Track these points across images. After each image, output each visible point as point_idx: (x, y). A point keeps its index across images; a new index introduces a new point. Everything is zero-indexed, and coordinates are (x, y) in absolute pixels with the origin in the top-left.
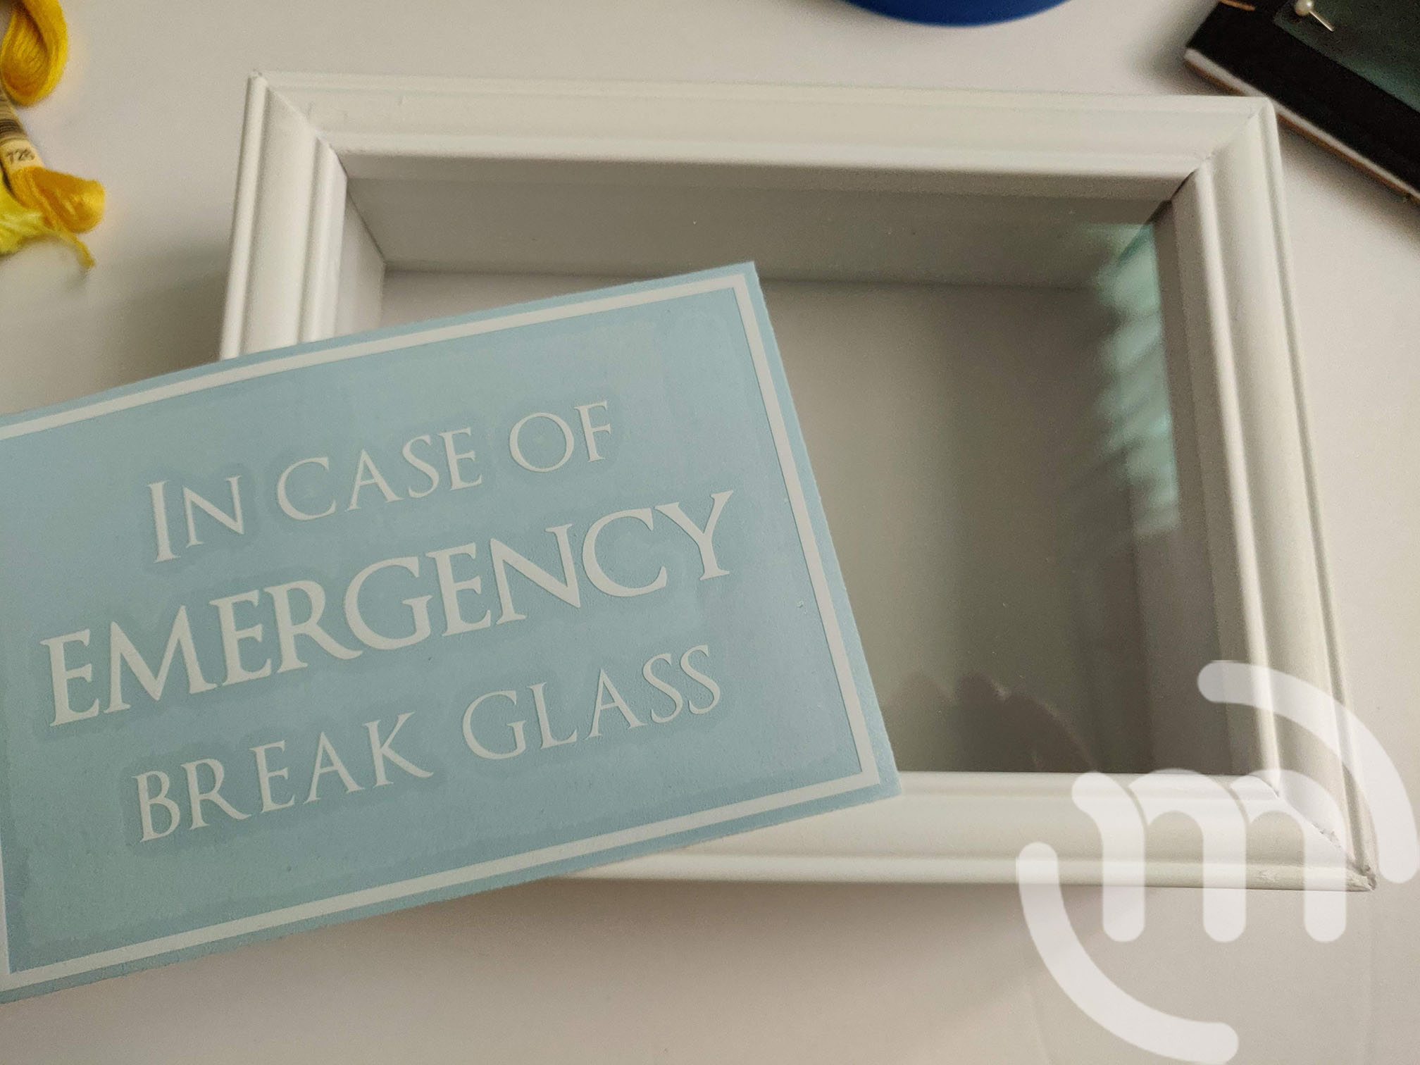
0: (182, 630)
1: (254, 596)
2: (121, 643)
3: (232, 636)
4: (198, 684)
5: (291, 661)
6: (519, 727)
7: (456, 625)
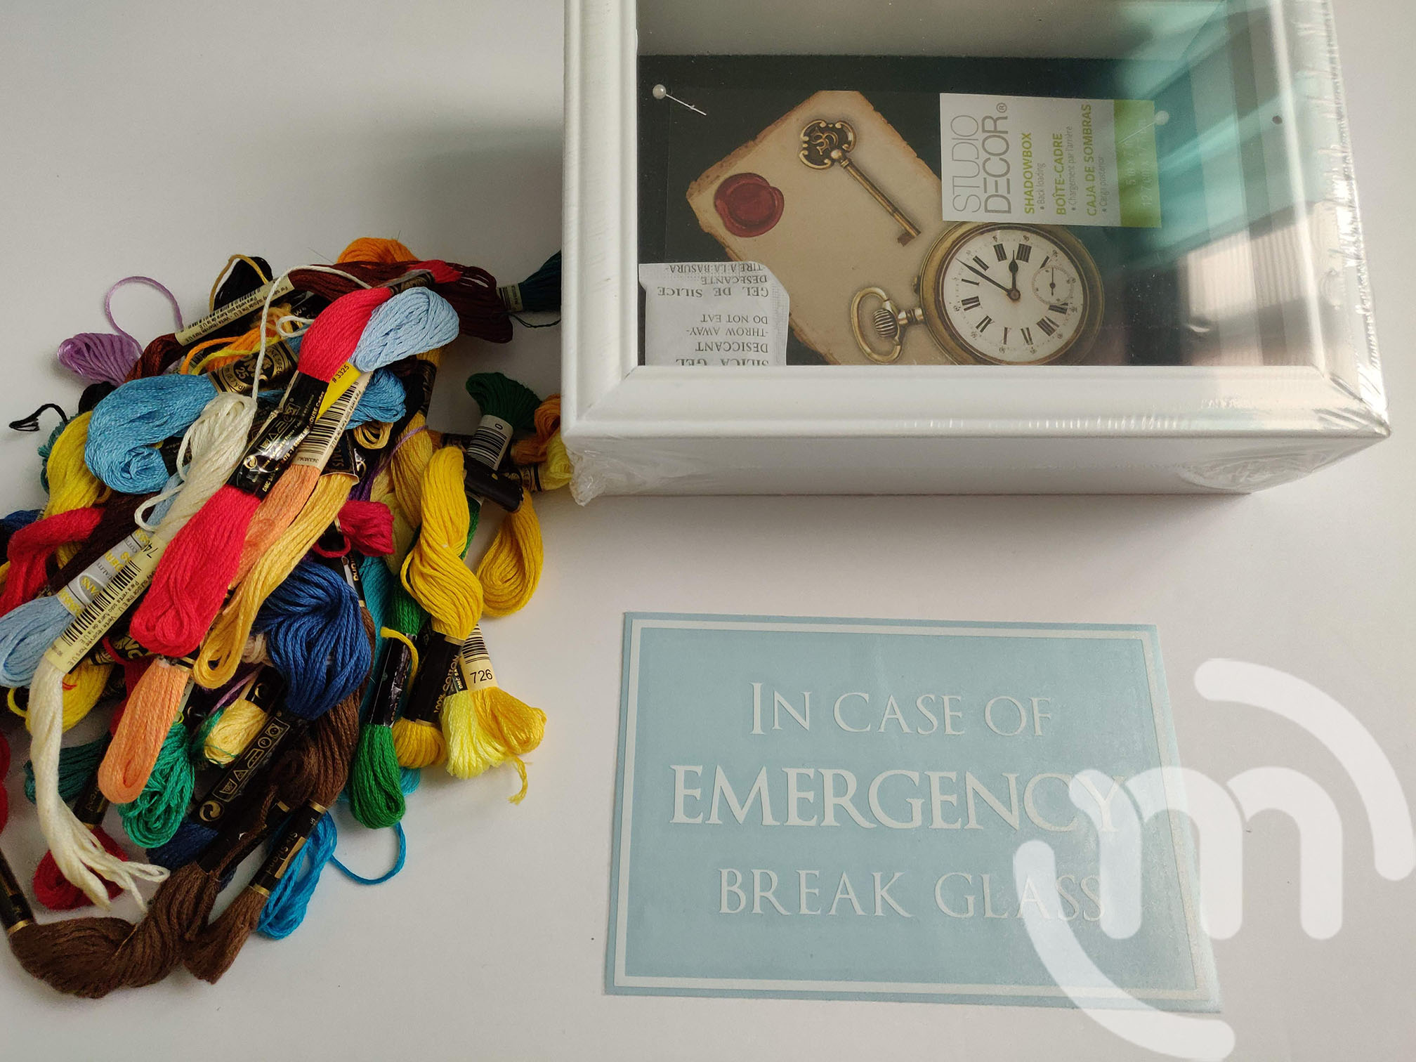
0: (762, 781)
1: (811, 772)
2: (721, 780)
3: (794, 794)
4: (769, 820)
5: (830, 820)
6: (971, 899)
7: (939, 823)
